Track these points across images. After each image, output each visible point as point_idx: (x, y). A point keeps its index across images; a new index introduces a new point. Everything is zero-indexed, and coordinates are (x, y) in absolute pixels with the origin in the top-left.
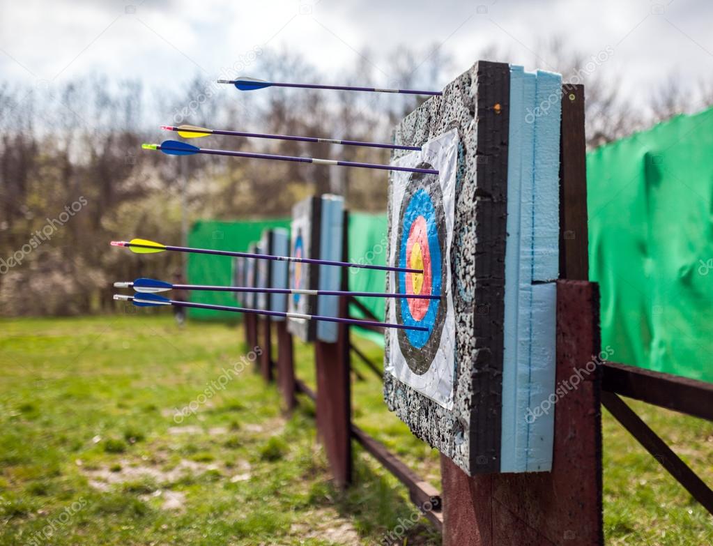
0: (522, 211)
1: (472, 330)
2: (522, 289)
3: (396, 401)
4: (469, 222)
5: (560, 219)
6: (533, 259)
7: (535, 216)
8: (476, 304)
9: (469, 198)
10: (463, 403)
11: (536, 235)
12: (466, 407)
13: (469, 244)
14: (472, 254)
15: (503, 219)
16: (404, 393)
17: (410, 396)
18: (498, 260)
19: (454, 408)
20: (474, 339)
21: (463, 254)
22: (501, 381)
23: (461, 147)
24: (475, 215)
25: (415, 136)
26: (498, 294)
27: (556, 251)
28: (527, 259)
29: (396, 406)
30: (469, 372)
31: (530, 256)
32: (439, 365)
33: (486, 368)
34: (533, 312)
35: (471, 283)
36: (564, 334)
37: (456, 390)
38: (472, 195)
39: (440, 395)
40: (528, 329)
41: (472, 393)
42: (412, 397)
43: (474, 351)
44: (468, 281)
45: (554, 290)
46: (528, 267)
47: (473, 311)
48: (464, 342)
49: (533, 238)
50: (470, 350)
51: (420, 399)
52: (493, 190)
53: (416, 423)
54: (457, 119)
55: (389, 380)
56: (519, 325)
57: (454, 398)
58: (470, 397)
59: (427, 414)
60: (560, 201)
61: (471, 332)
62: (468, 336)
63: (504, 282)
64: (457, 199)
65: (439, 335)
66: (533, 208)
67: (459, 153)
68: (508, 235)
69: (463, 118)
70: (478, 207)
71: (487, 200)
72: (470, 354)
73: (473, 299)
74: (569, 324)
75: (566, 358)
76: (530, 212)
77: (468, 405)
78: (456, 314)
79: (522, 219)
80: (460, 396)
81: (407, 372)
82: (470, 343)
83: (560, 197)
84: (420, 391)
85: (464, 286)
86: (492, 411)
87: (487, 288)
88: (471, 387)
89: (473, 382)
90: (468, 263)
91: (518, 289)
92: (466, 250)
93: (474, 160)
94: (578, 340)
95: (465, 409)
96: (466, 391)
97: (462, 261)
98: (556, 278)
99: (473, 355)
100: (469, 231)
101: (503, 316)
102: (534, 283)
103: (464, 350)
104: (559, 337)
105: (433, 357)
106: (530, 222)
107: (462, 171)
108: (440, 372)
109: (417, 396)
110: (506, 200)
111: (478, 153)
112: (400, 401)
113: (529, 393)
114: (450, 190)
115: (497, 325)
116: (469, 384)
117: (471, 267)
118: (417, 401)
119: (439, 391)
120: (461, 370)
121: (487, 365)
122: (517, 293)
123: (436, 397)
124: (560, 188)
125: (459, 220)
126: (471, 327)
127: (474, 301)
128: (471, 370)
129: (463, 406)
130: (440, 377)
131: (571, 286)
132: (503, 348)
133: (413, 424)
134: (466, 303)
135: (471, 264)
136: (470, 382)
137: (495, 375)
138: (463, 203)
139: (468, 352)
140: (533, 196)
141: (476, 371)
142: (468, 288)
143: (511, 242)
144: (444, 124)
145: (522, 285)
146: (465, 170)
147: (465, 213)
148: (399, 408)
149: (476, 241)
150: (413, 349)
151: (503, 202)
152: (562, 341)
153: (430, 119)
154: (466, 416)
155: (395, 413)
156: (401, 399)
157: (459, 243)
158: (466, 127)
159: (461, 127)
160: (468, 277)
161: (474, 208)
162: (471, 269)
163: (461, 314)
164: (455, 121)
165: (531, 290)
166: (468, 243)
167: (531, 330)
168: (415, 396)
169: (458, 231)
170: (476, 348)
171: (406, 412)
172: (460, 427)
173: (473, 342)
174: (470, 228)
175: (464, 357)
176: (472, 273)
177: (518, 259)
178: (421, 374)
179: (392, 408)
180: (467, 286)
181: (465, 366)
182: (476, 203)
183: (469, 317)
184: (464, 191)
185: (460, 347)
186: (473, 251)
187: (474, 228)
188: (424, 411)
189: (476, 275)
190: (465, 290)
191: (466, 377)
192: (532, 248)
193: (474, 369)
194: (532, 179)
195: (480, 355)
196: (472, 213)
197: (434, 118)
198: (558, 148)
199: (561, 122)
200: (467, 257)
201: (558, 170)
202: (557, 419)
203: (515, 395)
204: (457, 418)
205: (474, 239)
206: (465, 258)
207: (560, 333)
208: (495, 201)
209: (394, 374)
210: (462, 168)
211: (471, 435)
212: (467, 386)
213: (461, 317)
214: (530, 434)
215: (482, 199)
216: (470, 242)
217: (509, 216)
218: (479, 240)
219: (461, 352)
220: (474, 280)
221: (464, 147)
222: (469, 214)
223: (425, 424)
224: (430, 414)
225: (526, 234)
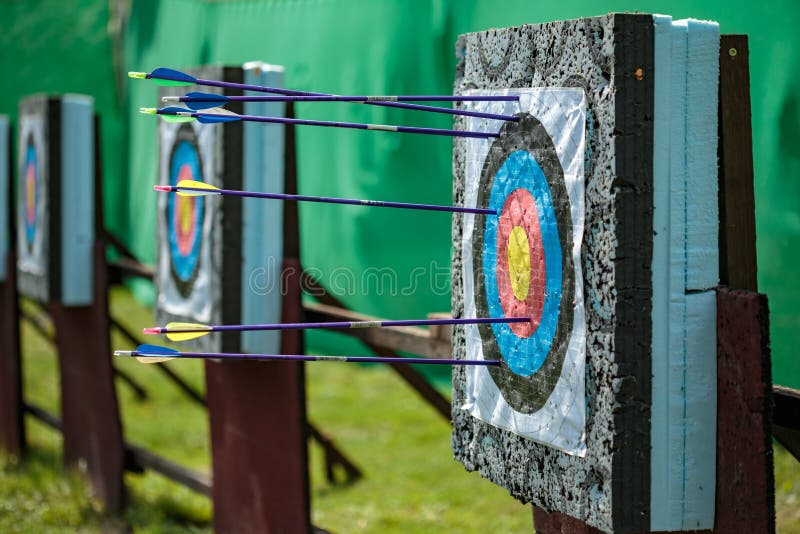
0: (672, 202)
1: (613, 355)
2: (674, 301)
3: (481, 456)
4: (605, 218)
5: (720, 211)
6: (686, 263)
7: (688, 208)
8: (616, 323)
9: (605, 187)
10: (601, 447)
11: (690, 232)
12: (607, 450)
13: (606, 246)
14: (611, 260)
15: (648, 214)
16: (500, 441)
17: (509, 444)
18: (644, 267)
19: (587, 455)
20: (616, 366)
21: (598, 257)
22: (649, 416)
23: (591, 116)
24: (614, 210)
25: (509, 67)
26: (644, 308)
27: (715, 251)
28: (679, 263)
29: (481, 462)
30: (610, 407)
31: (683, 259)
32: (562, 399)
33: (630, 401)
34: (688, 329)
35: (610, 296)
36: (727, 356)
37: (590, 431)
38: (609, 184)
39: (563, 439)
40: (681, 351)
41: (614, 433)
42: (513, 446)
43: (616, 381)
44: (605, 293)
45: (714, 299)
46: (681, 273)
47: (613, 331)
48: (601, 369)
49: (686, 237)
50: (610, 380)
51: (529, 447)
52: (635, 178)
53: (521, 483)
54: (583, 75)
55: (463, 425)
56: (671, 347)
57: (586, 441)
58: (611, 437)
59: (541, 467)
60: (720, 187)
61: (612, 357)
62: (606, 361)
63: (651, 293)
64: (587, 183)
65: (561, 359)
66: (686, 198)
67: (587, 123)
68: (656, 234)
69: (592, 77)
70: (617, 201)
71: (629, 191)
72: (610, 384)
73: (613, 316)
74: (733, 345)
75: (731, 386)
76: (683, 203)
77: (609, 448)
78: (589, 333)
79: (672, 212)
80: (597, 438)
81: (504, 410)
82: (609, 371)
83: (719, 182)
84: (528, 436)
85: (599, 298)
86: (639, 454)
87: (631, 301)
88: (613, 426)
89: (615, 419)
90: (605, 269)
91: (668, 301)
92: (601, 253)
93: (612, 141)
94: (744, 364)
95: (604, 454)
96: (605, 430)
97: (596, 266)
98: (716, 285)
99: (614, 385)
100: (605, 230)
101: (650, 336)
102: (688, 292)
103: (600, 379)
104: (720, 361)
105: (552, 388)
106: (681, 215)
107: (592, 147)
108: (564, 408)
109: (523, 444)
110: (652, 190)
111: (616, 132)
112: (491, 454)
113: (684, 431)
114: (576, 169)
115: (644, 347)
116: (610, 422)
117: (609, 275)
118: (524, 452)
119: (560, 434)
120: (598, 405)
121: (632, 398)
122: (668, 305)
123: (557, 443)
124: (719, 170)
125: (590, 212)
126: (610, 350)
127: (615, 319)
128: (612, 405)
129: (600, 448)
130: (564, 414)
131: (735, 298)
132: (651, 376)
133: (516, 485)
134: (603, 320)
135: (610, 271)
136: (611, 419)
137: (642, 409)
138: (596, 190)
139: (607, 381)
140: (686, 183)
141: (619, 406)
142: (606, 302)
143: (659, 242)
144: (562, 73)
145: (674, 296)
146: (597, 148)
147: (598, 205)
148: (487, 464)
149: (616, 244)
150: (515, 376)
151: (649, 193)
152: (724, 365)
153: (535, 53)
154: (606, 463)
155: (481, 472)
156: (491, 451)
157: (590, 241)
158: (597, 91)
159: (589, 88)
160: (605, 288)
161: (613, 202)
162: (610, 279)
163: (594, 334)
164: (580, 77)
165: (685, 301)
166: (605, 244)
167: (685, 351)
168: (520, 445)
169: (589, 225)
170: (617, 377)
171: (503, 468)
172: (597, 478)
173: (615, 369)
174: (607, 226)
175: (602, 388)
176: (612, 283)
177: (668, 263)
178: (530, 412)
179: (473, 467)
180: (604, 298)
181: (603, 400)
182: (614, 196)
183: (607, 338)
184: (596, 176)
185: (593, 376)
186: (613, 255)
187: (612, 227)
188: (537, 464)
189: (616, 286)
190: (602, 303)
191: (605, 413)
192: (685, 248)
193: (616, 403)
194: (683, 160)
195: (623, 386)
196: (610, 207)
197: (542, 55)
198: (716, 119)
199: (720, 86)
200: (603, 262)
201: (716, 146)
202: (720, 463)
203: (667, 434)
204: (592, 466)
205: (613, 241)
206: (600, 262)
207: (721, 354)
208: (639, 192)
209: (476, 414)
210: (593, 144)
211: (614, 485)
212: (606, 424)
213: (596, 337)
214: (686, 482)
215: (622, 190)
216: (607, 243)
217: (655, 211)
218: (619, 242)
219: (597, 382)
220: (615, 292)
221: (595, 117)
222: (605, 207)
223: (537, 481)
224: (547, 466)
225: (677, 230)
